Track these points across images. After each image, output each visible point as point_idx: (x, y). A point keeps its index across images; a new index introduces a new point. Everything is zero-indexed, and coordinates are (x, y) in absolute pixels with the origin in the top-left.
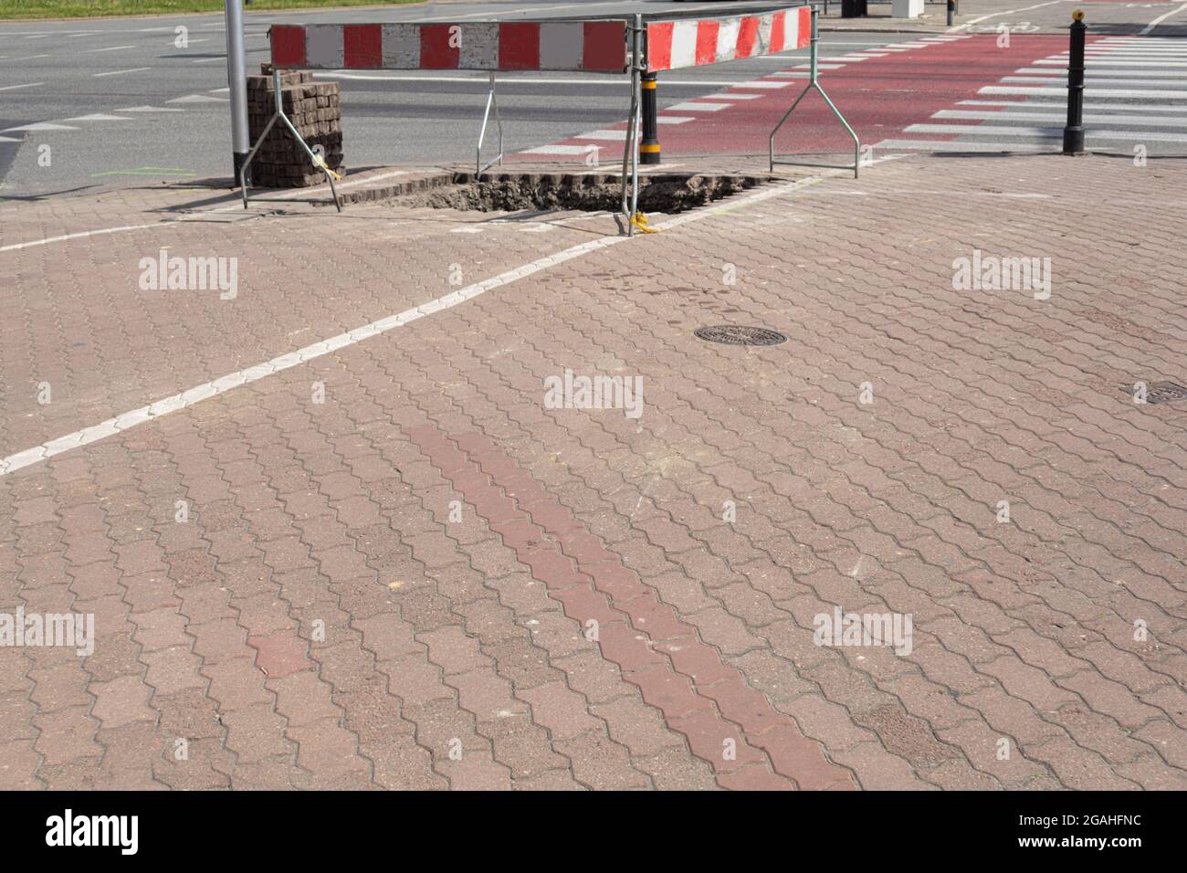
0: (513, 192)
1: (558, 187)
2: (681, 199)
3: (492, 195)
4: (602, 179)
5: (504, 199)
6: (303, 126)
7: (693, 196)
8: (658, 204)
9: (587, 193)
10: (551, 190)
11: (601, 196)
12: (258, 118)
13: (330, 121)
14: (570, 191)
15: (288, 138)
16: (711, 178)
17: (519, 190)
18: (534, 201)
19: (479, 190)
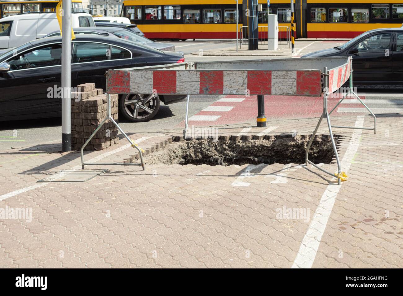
0: (205, 145)
1: (228, 142)
2: (292, 146)
3: (194, 147)
4: (251, 138)
5: (200, 149)
6: (102, 118)
7: (298, 145)
8: (281, 149)
9: (244, 144)
10: (225, 143)
11: (252, 146)
12: (75, 114)
13: (113, 114)
14: (235, 144)
15: (93, 125)
16: (306, 136)
17: (208, 144)
18: (216, 149)
19: (187, 145)
